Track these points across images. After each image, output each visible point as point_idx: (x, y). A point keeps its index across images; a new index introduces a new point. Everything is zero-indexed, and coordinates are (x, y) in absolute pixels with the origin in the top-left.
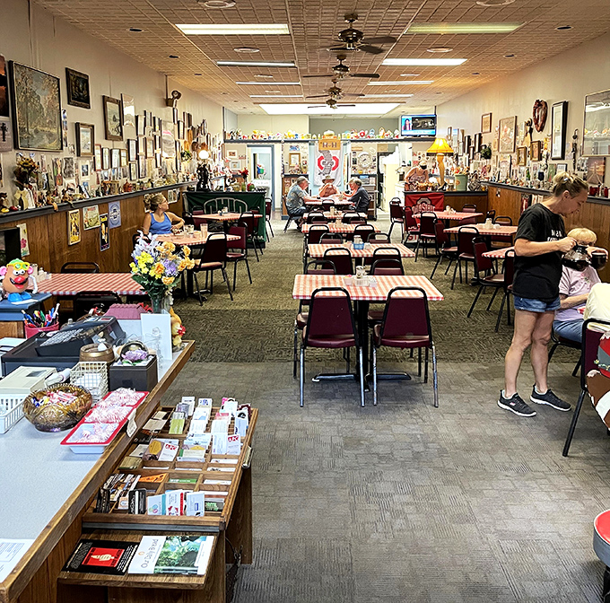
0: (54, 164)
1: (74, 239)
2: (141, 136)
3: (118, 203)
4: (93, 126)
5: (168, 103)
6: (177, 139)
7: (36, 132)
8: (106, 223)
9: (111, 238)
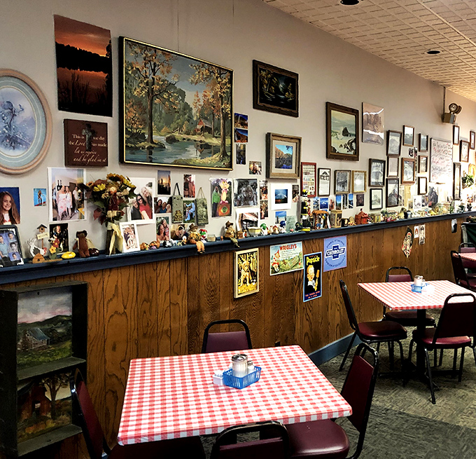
0: (216, 187)
1: (244, 289)
2: (393, 156)
3: (344, 239)
4: (300, 140)
5: (446, 118)
6: (457, 160)
7: (171, 140)
8: (317, 266)
9: (326, 284)
